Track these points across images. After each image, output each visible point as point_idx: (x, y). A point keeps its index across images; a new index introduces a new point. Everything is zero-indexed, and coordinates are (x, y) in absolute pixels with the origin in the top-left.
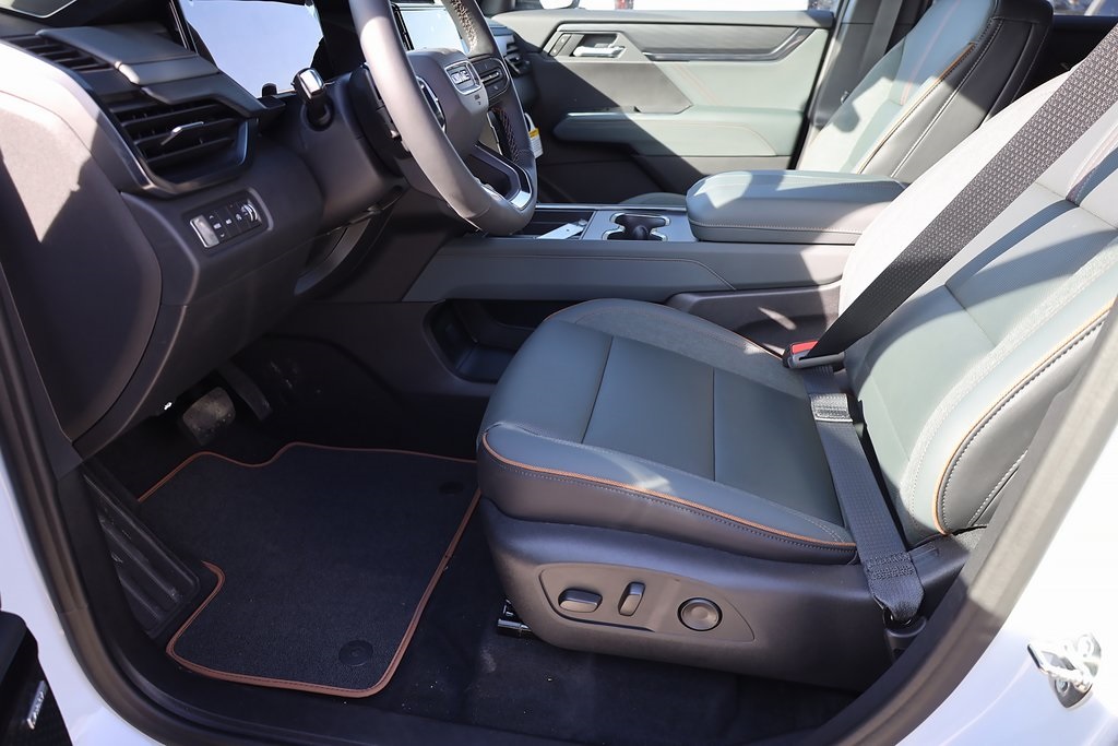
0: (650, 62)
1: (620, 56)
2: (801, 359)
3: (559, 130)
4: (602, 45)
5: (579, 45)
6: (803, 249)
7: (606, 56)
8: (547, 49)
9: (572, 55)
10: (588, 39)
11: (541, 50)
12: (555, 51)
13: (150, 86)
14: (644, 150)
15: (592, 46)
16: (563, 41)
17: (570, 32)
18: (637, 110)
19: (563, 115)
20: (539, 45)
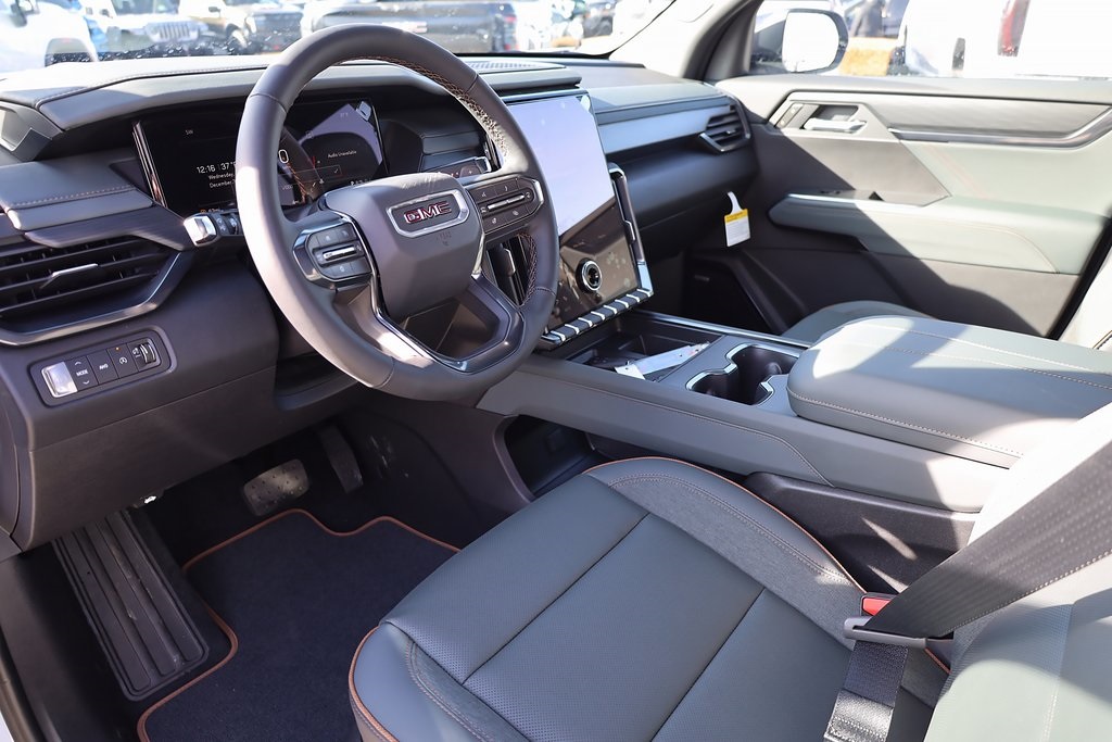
0: (897, 141)
1: (859, 132)
2: (855, 627)
3: (776, 212)
4: (842, 117)
5: (812, 117)
6: (934, 458)
7: (842, 131)
8: (773, 120)
9: (802, 128)
10: (822, 111)
11: (766, 121)
12: (782, 123)
13: (37, 230)
14: (871, 246)
15: (830, 118)
16: (793, 111)
17: (804, 102)
18: (875, 197)
19: (783, 196)
20: (764, 115)
